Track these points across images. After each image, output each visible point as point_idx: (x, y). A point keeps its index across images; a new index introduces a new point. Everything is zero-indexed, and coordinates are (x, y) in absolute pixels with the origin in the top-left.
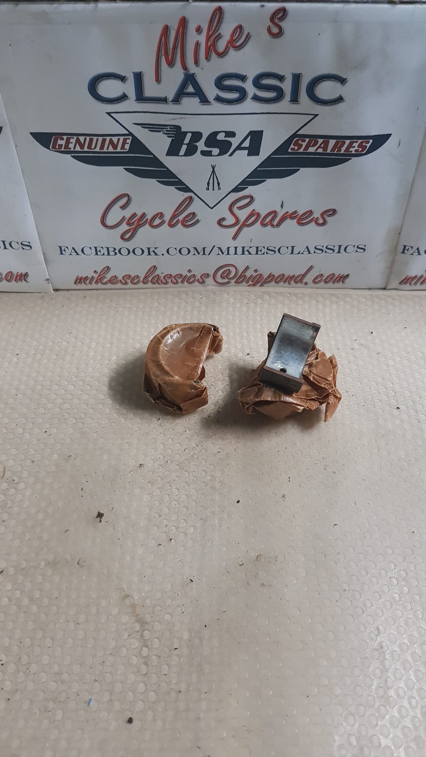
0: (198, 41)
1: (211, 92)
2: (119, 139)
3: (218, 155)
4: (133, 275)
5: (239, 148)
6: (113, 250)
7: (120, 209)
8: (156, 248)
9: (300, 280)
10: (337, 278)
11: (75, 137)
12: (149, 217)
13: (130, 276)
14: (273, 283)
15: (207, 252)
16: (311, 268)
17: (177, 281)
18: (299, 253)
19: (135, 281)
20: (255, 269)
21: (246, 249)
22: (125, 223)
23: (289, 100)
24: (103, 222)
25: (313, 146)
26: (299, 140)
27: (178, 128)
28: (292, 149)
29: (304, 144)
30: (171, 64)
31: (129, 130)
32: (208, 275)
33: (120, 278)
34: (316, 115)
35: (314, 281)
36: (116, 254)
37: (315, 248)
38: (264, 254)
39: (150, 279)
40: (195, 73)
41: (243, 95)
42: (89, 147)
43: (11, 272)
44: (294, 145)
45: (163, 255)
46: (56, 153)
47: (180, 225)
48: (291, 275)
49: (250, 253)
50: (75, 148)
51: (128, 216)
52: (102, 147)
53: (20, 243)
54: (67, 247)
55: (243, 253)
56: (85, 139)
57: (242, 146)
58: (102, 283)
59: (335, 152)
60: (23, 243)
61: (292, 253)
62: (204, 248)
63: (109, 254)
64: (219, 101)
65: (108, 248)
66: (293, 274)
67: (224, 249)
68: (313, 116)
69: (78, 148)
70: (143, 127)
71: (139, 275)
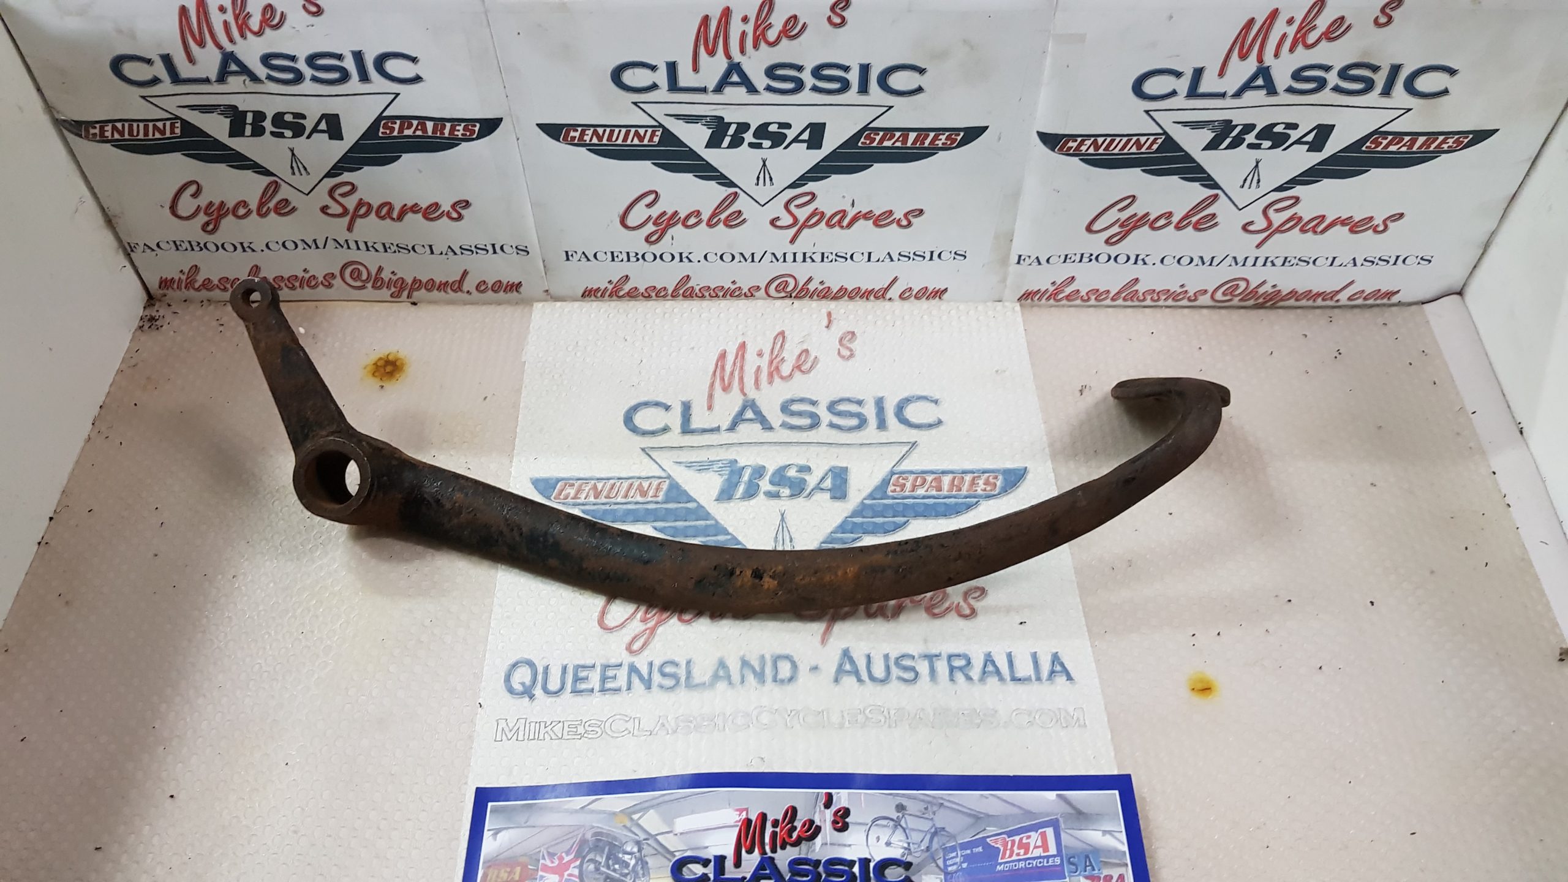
0: (744, 31)
1: (760, 81)
2: (646, 131)
3: (770, 148)
4: (659, 287)
5: (796, 140)
6: (634, 255)
7: (645, 207)
8: (690, 253)
9: (883, 294)
10: (932, 293)
11: (592, 129)
12: (682, 215)
13: (655, 287)
14: (846, 297)
15: (757, 259)
16: (895, 280)
17: (717, 295)
18: (878, 261)
19: (662, 294)
20: (821, 281)
21: (808, 255)
22: (650, 224)
23: (857, 91)
24: (623, 223)
25: (888, 140)
26: (871, 134)
27: (720, 119)
28: (862, 143)
29: (878, 138)
30: (711, 53)
31: (659, 121)
32: (758, 288)
33: (642, 290)
34: (891, 107)
35: (900, 296)
36: (638, 260)
37: (900, 254)
38: (832, 261)
39: (681, 292)
40: (739, 63)
41: (800, 85)
42: (610, 138)
43: (500, 281)
44: (865, 138)
45: (699, 261)
46: (567, 146)
47: (721, 225)
48: (870, 289)
49: (813, 261)
50: (591, 140)
51: (655, 216)
52: (625, 139)
53: (514, 247)
54: (576, 252)
55: (804, 260)
56: (605, 131)
57: (801, 138)
58: (618, 297)
59: (918, 145)
60: (519, 247)
61: (869, 260)
62: (753, 254)
63: (629, 260)
64: (771, 91)
65: (628, 253)
66: (872, 288)
67: (779, 255)
68: (886, 108)
69: (595, 141)
70: (678, 119)
71: (667, 287)
